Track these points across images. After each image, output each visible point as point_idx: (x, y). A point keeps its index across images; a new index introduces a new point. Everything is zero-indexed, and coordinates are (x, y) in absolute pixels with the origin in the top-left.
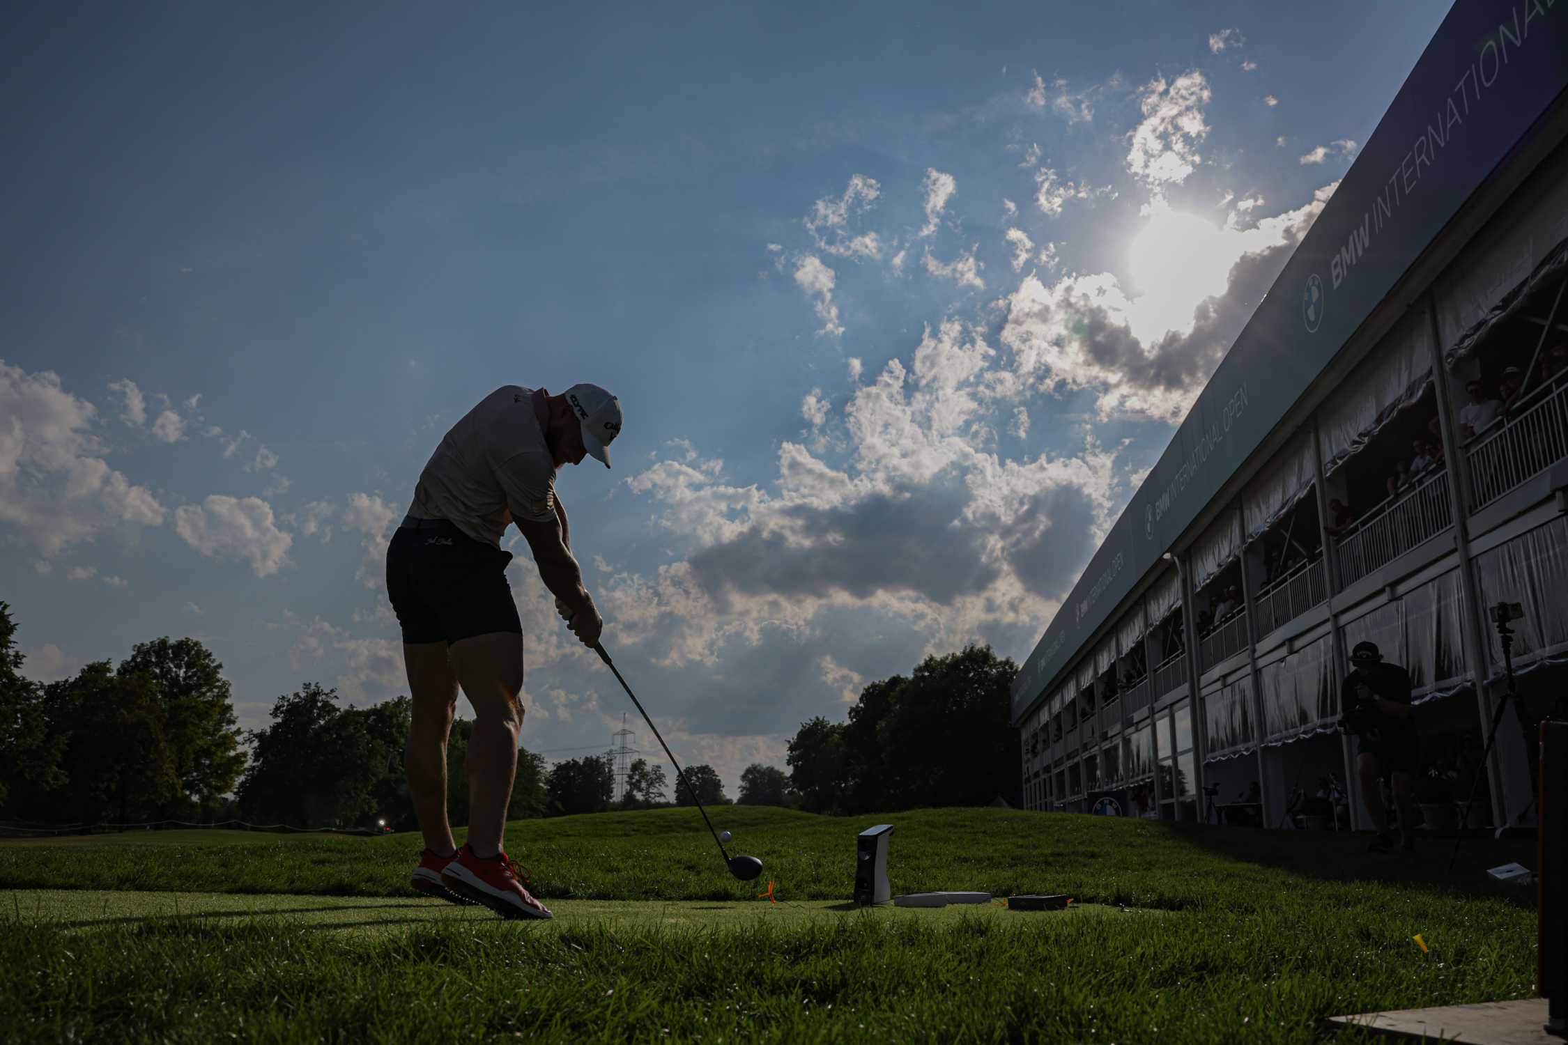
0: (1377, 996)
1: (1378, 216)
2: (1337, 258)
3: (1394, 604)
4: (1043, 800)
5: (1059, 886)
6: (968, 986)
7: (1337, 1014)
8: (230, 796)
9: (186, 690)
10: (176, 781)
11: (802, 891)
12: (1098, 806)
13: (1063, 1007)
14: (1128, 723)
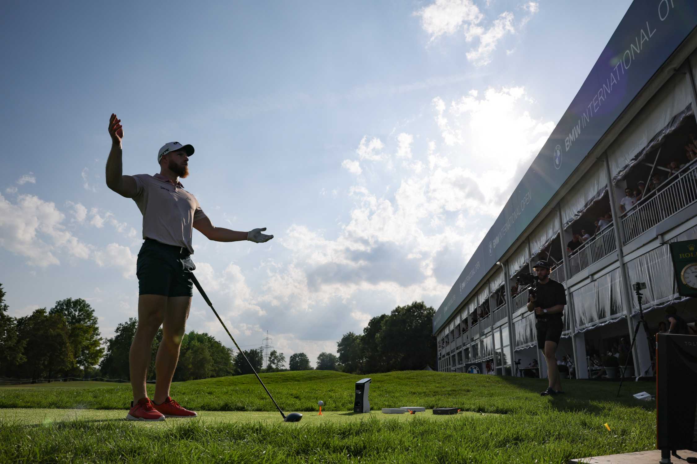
0: (590, 450)
1: (584, 121)
2: (568, 138)
3: (593, 283)
4: (447, 367)
5: (454, 404)
6: (417, 448)
7: (574, 458)
8: (97, 367)
9: (79, 321)
10: (74, 360)
11: (345, 407)
12: (470, 369)
13: (459, 456)
14: (482, 334)
